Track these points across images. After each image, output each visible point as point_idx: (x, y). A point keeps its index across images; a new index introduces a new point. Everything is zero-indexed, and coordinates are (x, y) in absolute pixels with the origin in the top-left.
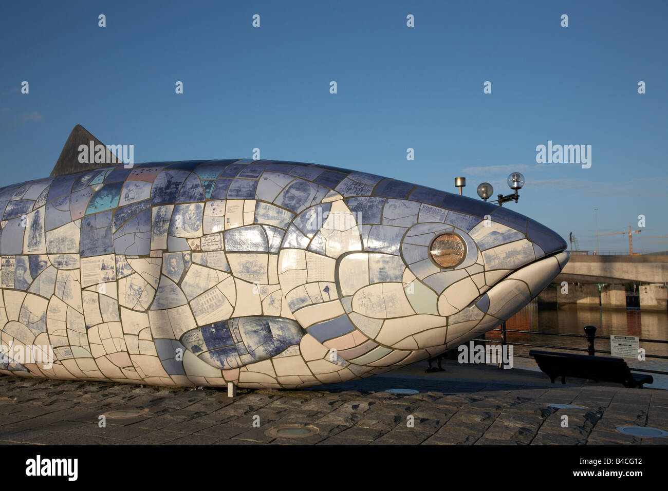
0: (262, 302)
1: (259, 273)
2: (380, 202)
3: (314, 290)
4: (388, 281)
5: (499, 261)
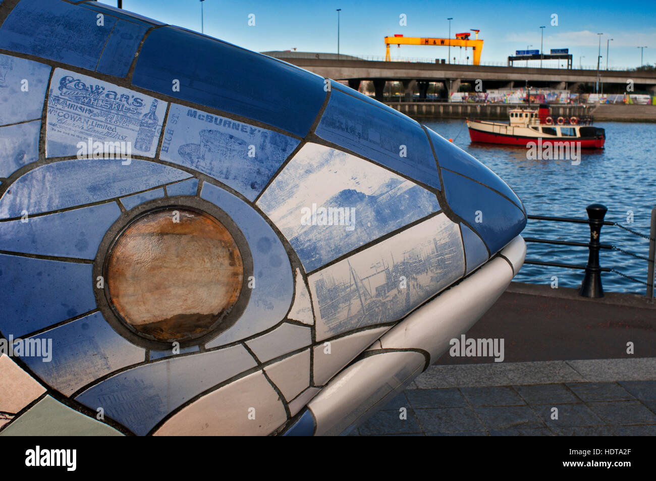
5: (362, 304)
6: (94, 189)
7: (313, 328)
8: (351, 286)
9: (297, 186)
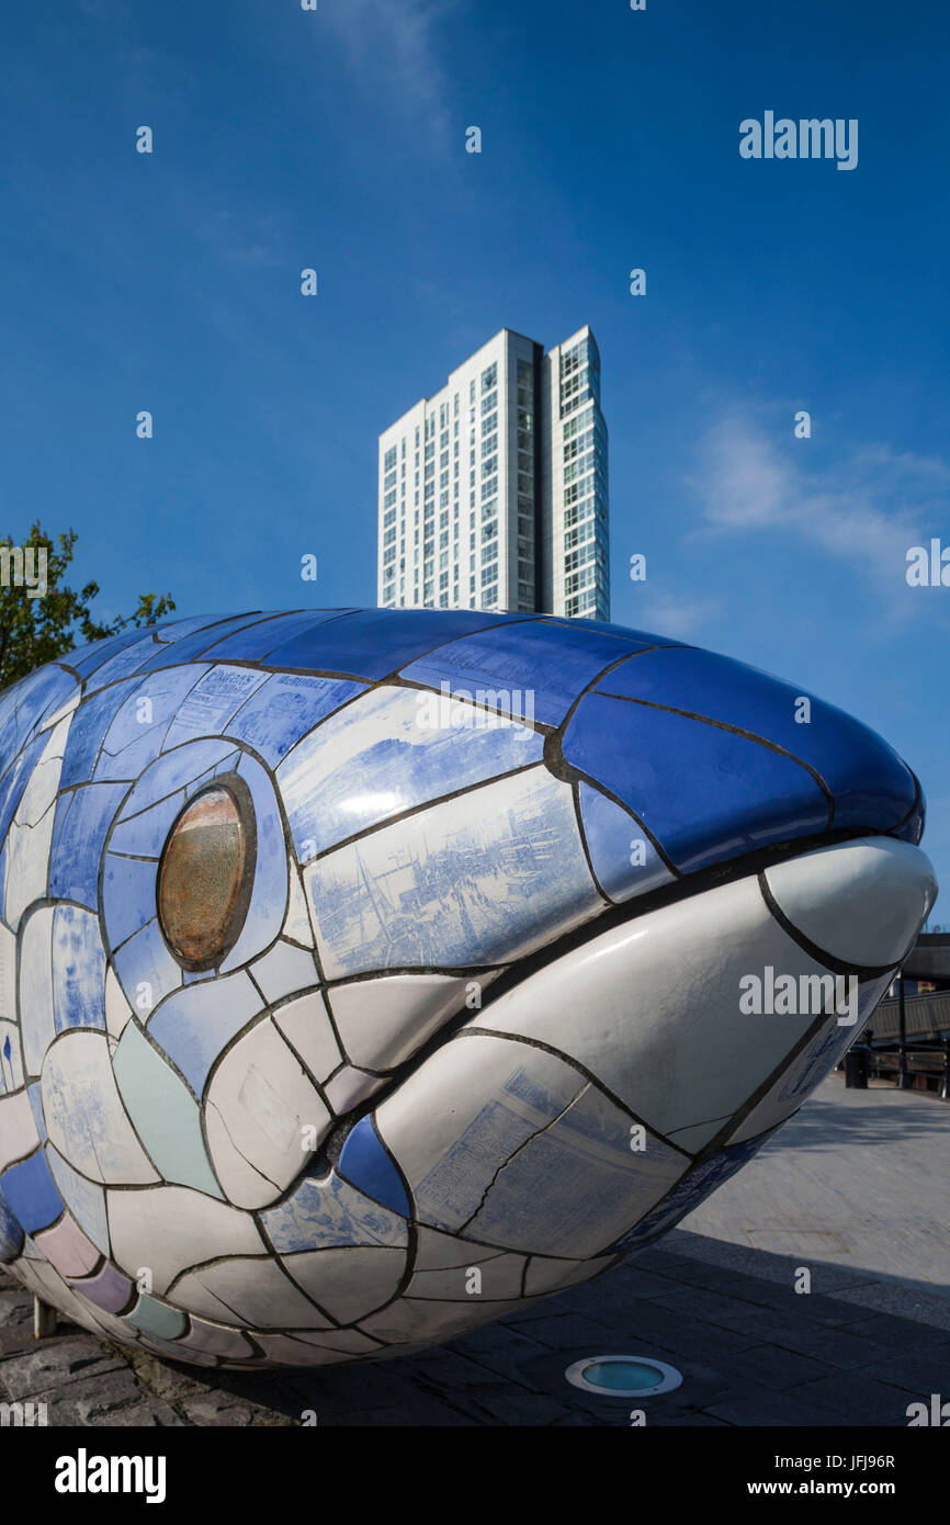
4: (82, 1024)
5: (381, 922)
6: (175, 779)
7: (314, 951)
8: (359, 888)
9: (325, 742)
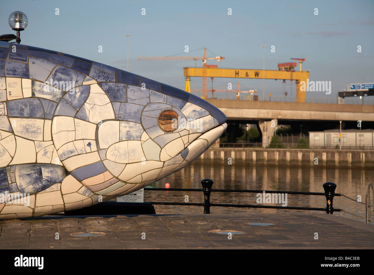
0: (37, 154)
1: (36, 132)
2: (123, 87)
3: (80, 145)
4: (132, 139)
